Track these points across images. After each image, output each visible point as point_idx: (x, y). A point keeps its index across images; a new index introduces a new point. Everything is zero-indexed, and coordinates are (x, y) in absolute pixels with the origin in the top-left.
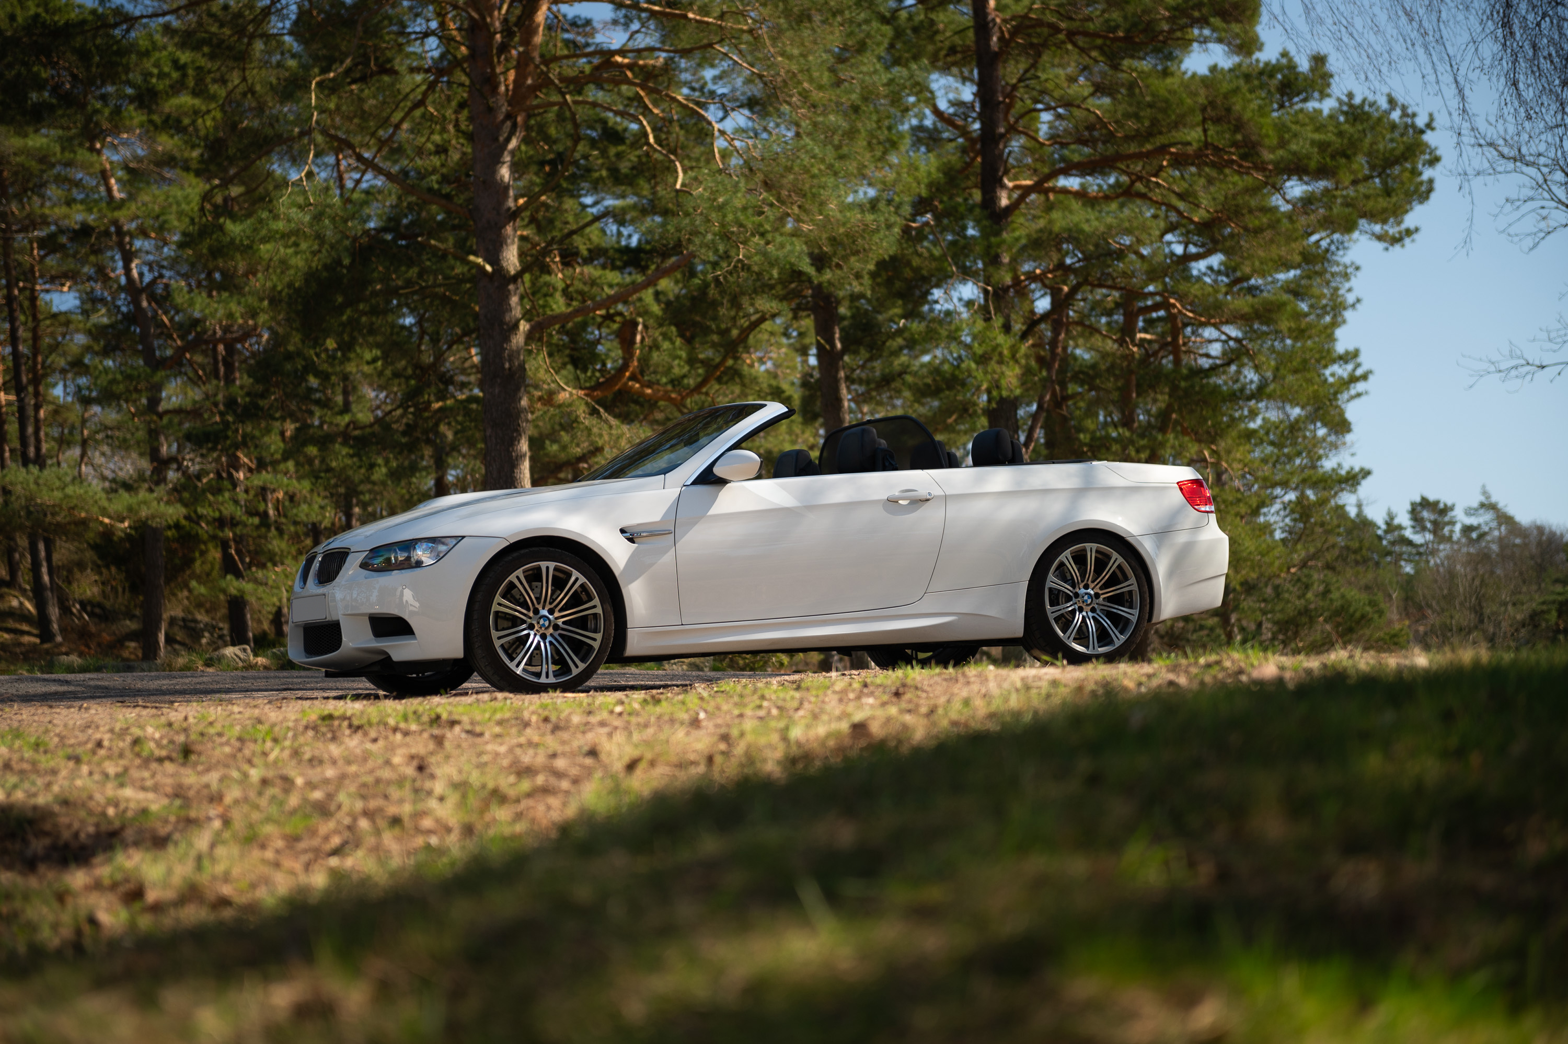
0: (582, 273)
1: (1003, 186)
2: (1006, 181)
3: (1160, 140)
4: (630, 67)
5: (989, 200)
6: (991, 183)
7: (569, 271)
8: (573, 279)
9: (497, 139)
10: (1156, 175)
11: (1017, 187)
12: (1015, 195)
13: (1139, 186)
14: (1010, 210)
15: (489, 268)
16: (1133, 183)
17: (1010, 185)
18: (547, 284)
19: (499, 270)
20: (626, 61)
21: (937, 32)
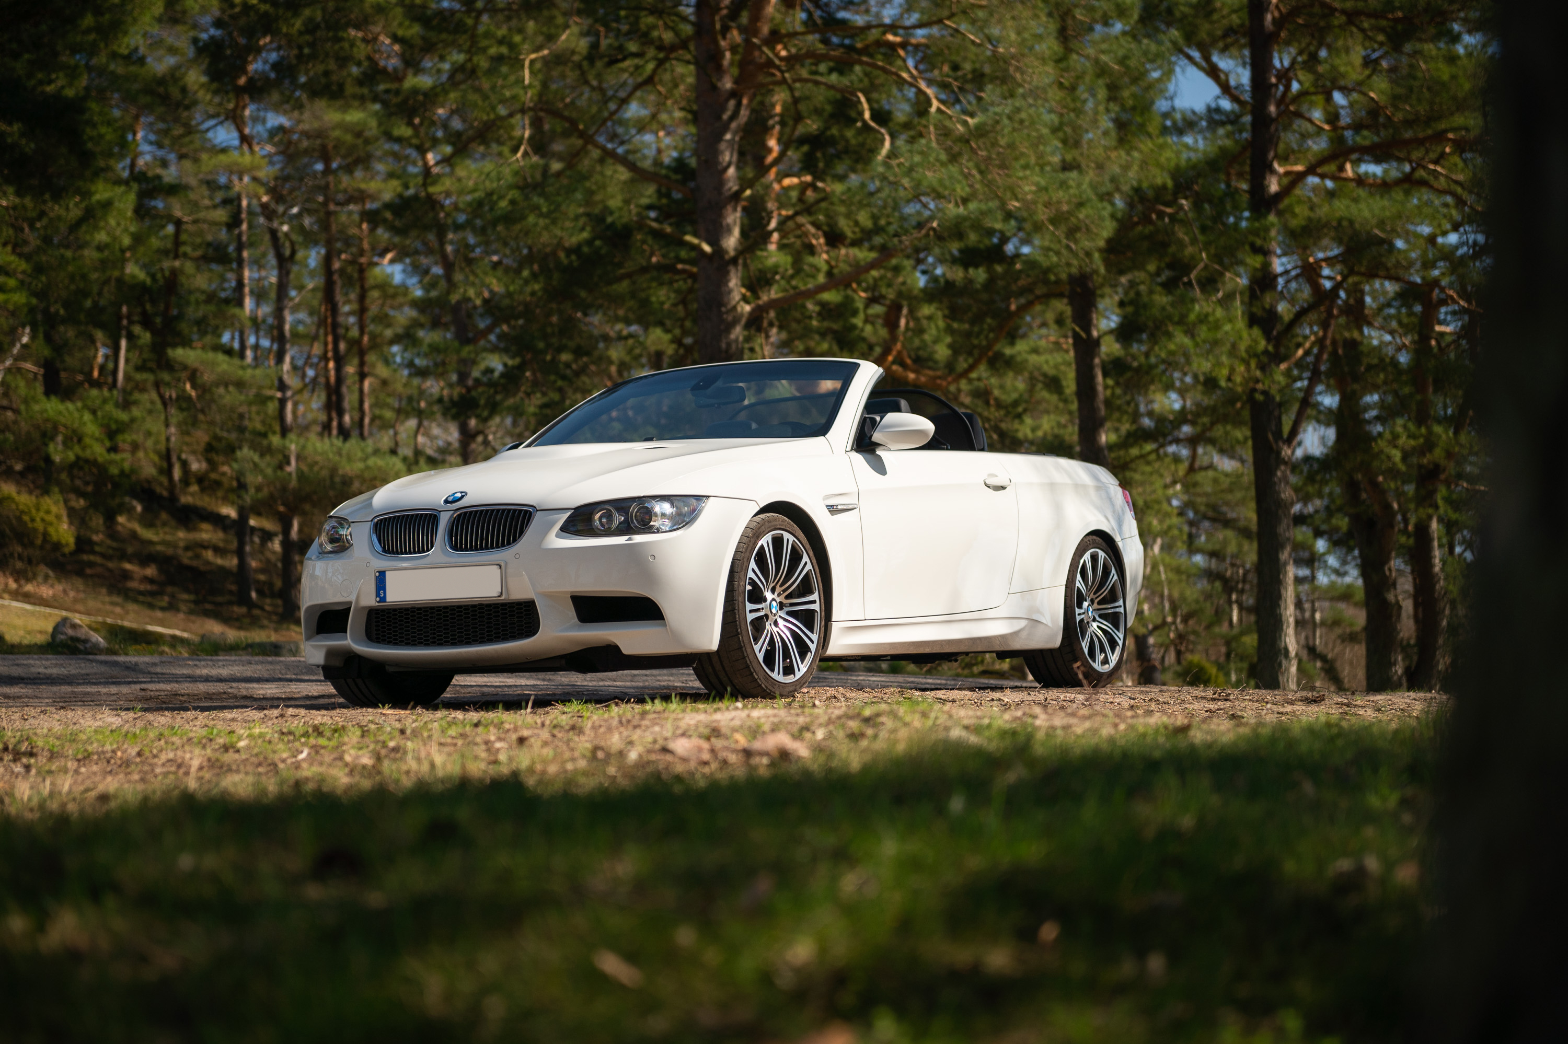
0: (847, 255)
1: (1273, 171)
2: (1276, 165)
3: (1442, 126)
4: (904, 45)
5: (1258, 187)
6: (1261, 169)
7: (833, 253)
8: (837, 260)
9: (719, 118)
10: (1436, 162)
11: (1287, 173)
12: (1285, 181)
13: (1421, 173)
14: (1278, 196)
15: (707, 248)
16: (1413, 170)
17: (1281, 170)
18: (813, 266)
19: (719, 251)
20: (898, 39)
21: (1214, 10)
